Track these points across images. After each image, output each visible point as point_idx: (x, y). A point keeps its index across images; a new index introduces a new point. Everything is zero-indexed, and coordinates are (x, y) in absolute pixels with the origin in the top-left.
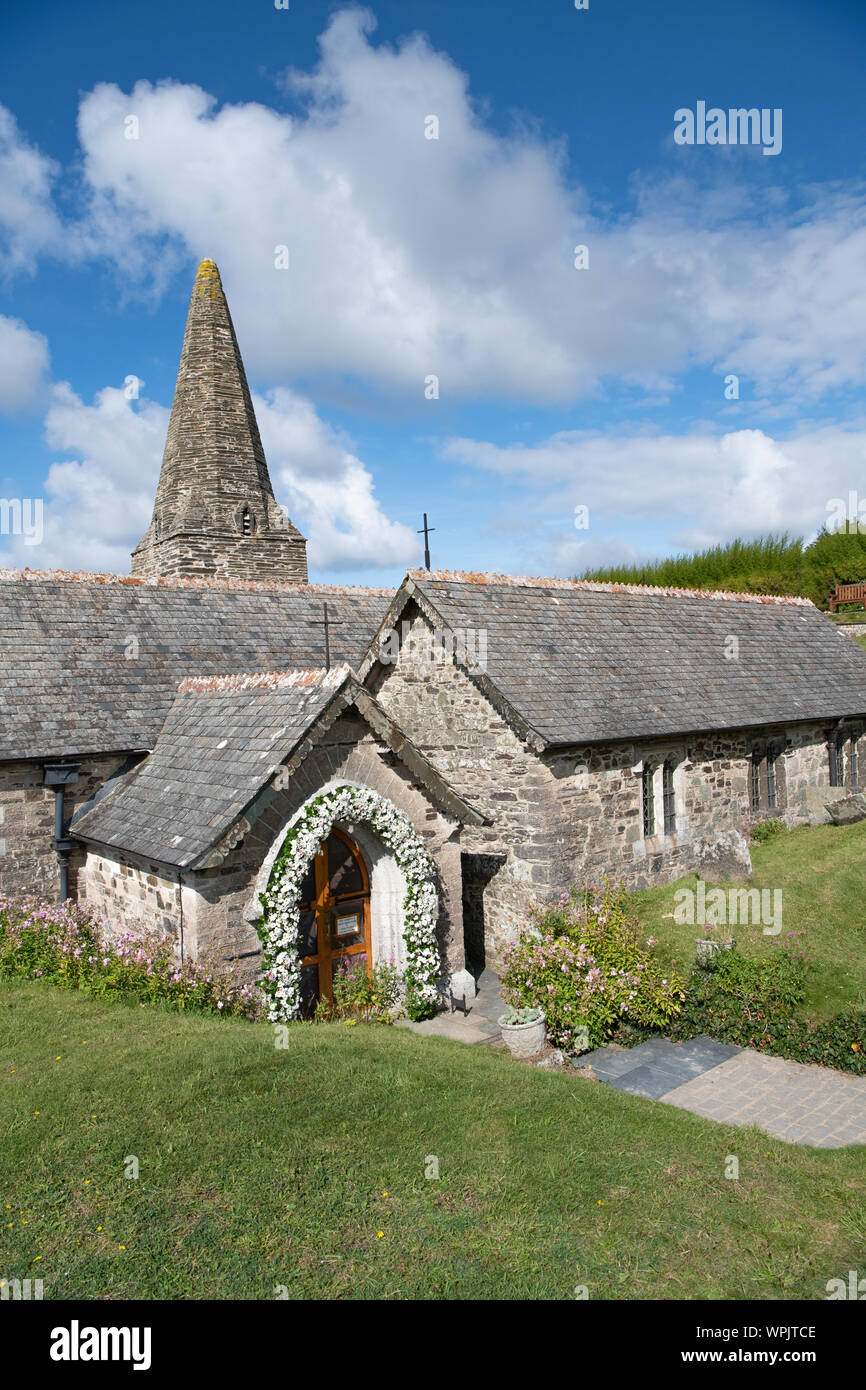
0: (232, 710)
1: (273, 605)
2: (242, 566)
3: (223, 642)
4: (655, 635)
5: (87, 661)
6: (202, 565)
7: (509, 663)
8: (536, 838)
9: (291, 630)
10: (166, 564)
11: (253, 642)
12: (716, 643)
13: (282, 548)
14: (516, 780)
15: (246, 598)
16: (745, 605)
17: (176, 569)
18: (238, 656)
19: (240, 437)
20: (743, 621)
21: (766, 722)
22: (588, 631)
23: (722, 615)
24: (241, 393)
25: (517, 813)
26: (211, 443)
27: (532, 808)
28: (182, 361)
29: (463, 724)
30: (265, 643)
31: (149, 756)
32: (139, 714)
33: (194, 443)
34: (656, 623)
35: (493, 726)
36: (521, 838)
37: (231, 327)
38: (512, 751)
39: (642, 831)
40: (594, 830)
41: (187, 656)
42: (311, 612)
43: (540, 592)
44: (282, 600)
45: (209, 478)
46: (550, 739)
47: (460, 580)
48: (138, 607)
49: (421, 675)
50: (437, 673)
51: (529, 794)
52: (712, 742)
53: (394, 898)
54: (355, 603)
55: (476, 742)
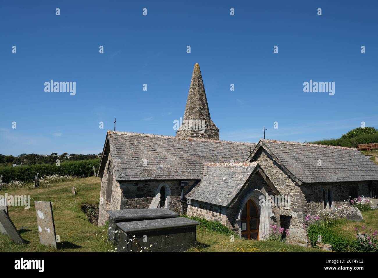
0: (223, 171)
1: (220, 146)
2: (205, 136)
3: (211, 154)
4: (319, 157)
5: (184, 158)
6: (196, 135)
7: (288, 163)
8: (298, 206)
9: (226, 152)
10: (186, 134)
11: (218, 155)
12: (335, 159)
13: (214, 132)
14: (292, 191)
15: (214, 144)
16: (340, 150)
17: (190, 136)
18: (215, 158)
19: (204, 105)
20: (340, 154)
21: (353, 181)
22: (303, 155)
23: (334, 152)
24: (204, 94)
25: (292, 200)
26: (198, 106)
27: (297, 199)
28: (190, 87)
29: (275, 177)
30: (220, 155)
31: (202, 181)
32: (197, 171)
33: (194, 106)
34: (319, 154)
35: (285, 178)
36: (294, 206)
37: (202, 79)
38: (291, 184)
39: (323, 207)
40: (312, 205)
41: (205, 157)
42: (229, 148)
43: (290, 145)
44: (222, 145)
45: (197, 114)
46: (303, 181)
47: (272, 142)
48: (192, 145)
49: (263, 165)
50: (268, 164)
51: (296, 195)
52: (339, 185)
53: (265, 219)
54: (238, 146)
55: (280, 181)
